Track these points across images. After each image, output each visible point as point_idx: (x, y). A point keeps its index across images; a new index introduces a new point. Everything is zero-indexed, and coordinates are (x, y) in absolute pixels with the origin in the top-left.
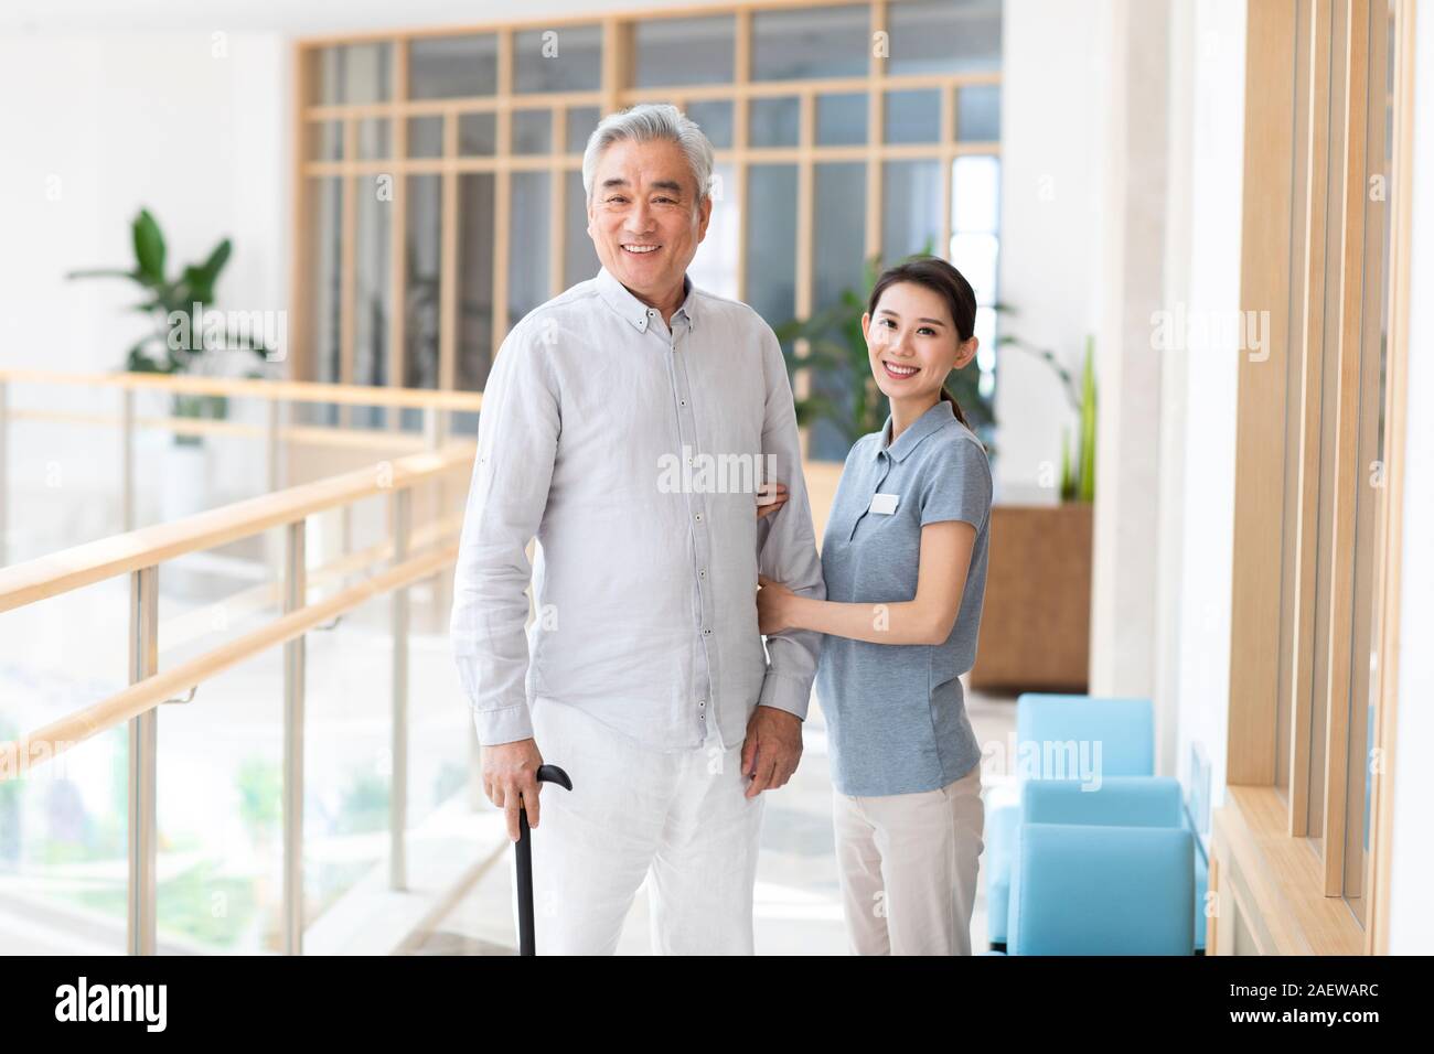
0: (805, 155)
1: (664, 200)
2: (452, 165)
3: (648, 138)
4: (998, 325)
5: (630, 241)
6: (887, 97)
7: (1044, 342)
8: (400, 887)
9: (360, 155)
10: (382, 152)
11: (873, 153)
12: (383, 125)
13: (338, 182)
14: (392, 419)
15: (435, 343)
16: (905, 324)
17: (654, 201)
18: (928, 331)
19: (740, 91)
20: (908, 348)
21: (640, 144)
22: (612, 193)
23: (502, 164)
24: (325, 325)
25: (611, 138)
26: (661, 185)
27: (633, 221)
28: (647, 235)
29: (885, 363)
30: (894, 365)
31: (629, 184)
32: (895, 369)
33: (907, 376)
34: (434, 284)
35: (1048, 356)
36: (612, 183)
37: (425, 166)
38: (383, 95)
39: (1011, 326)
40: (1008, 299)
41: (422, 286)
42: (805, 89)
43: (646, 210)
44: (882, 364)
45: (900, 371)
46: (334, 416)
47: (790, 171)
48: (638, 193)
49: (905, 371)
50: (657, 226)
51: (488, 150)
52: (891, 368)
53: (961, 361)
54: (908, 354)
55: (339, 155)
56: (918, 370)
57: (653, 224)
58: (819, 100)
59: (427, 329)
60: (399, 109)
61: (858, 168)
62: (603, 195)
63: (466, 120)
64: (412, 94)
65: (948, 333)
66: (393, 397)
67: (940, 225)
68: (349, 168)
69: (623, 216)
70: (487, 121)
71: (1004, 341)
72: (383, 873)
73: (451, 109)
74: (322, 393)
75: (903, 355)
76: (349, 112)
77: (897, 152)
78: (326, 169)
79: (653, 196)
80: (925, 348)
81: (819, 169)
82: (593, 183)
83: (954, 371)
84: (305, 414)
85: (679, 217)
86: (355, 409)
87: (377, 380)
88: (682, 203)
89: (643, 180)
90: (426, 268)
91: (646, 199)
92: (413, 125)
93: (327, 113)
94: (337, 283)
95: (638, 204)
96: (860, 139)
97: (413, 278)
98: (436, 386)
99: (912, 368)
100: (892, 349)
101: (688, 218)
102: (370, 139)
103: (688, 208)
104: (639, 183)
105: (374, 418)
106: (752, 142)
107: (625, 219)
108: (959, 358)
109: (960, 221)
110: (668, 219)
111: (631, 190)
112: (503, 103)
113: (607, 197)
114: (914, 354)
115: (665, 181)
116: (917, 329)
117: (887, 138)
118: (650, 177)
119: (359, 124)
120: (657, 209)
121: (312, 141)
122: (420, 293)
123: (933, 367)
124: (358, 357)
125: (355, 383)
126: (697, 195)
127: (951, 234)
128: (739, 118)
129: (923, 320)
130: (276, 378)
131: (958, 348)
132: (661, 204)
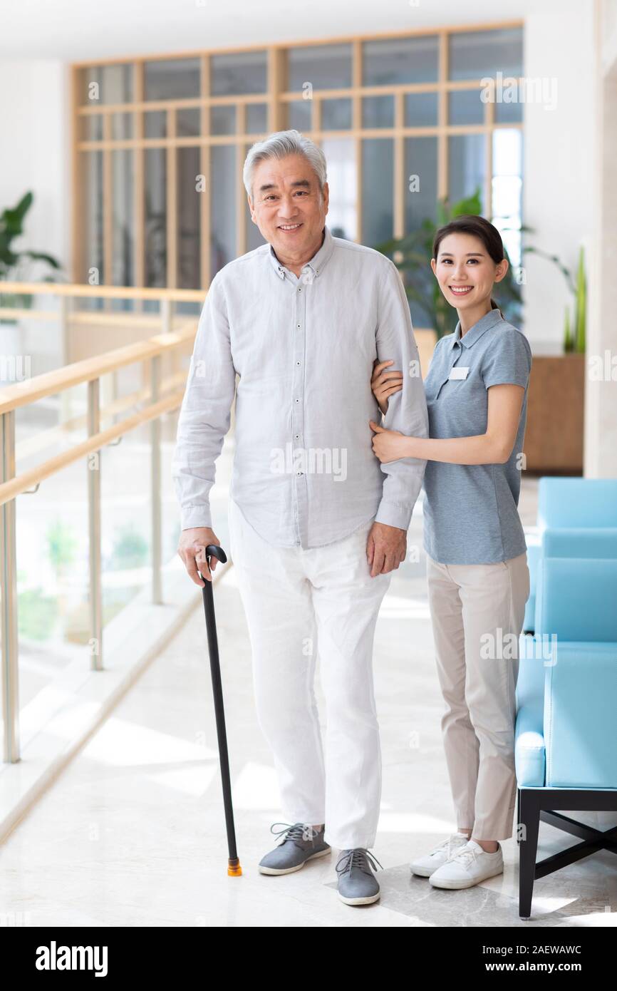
0: (398, 133)
1: (300, 194)
2: (173, 143)
3: (284, 155)
4: (522, 240)
5: (283, 224)
6: (450, 95)
7: (552, 251)
8: (158, 602)
9: (113, 137)
10: (128, 135)
11: (442, 131)
12: (127, 117)
13: (100, 154)
14: (137, 306)
15: (164, 255)
16: (458, 260)
17: (294, 196)
18: (474, 261)
19: (356, 92)
20: (463, 274)
21: (279, 160)
22: (267, 194)
23: (205, 141)
24: (93, 246)
25: (260, 158)
26: (297, 184)
27: (284, 210)
28: (293, 218)
29: (450, 287)
30: (455, 287)
31: (277, 187)
32: (457, 290)
33: (466, 293)
34: (163, 217)
35: (555, 259)
36: (265, 188)
37: (156, 143)
38: (127, 98)
39: (530, 240)
40: (529, 224)
41: (156, 219)
42: (397, 91)
43: (290, 202)
44: (449, 289)
45: (461, 290)
46: (100, 305)
47: (389, 143)
48: (283, 190)
49: (464, 290)
50: (299, 210)
51: (195, 132)
52: (454, 289)
53: (498, 277)
54: (464, 278)
55: (100, 137)
56: (473, 287)
57: (296, 210)
58: (406, 98)
59: (157, 247)
60: (137, 107)
61: (433, 141)
62: (261, 196)
63: (181, 113)
64: (146, 97)
65: (486, 261)
66: (138, 293)
67: (485, 172)
68: (106, 145)
69: (277, 208)
70: (195, 113)
71: (526, 250)
72: (147, 594)
73: (172, 106)
74: (92, 291)
75: (460, 280)
76: (106, 109)
77: (457, 130)
78: (92, 146)
79: (294, 191)
80: (474, 273)
81: (408, 142)
82: (252, 188)
83: (495, 283)
84: (82, 304)
85: (311, 203)
86: (114, 301)
87: (127, 282)
88: (312, 194)
89: (285, 183)
90: (156, 207)
91: (289, 194)
92: (146, 116)
93: (91, 110)
94: (100, 218)
95: (285, 199)
96: (433, 121)
97: (149, 215)
98: (164, 285)
99: (468, 286)
100: (453, 277)
101: (317, 202)
102: (119, 126)
103: (316, 195)
104: (283, 186)
105: (126, 306)
106: (365, 124)
107: (278, 210)
108: (497, 275)
109: (498, 168)
110: (305, 205)
111: (279, 191)
112: (204, 102)
113: (264, 197)
114: (467, 277)
115: (299, 181)
116: (466, 261)
117: (451, 121)
118: (290, 180)
119: (113, 116)
120: (297, 200)
121: (83, 128)
122: (154, 224)
123: (481, 284)
124: (115, 267)
125: (114, 284)
126: (320, 186)
127: (492, 177)
128: (356, 109)
129: (469, 255)
130: (64, 282)
131: (495, 268)
132: (299, 197)
